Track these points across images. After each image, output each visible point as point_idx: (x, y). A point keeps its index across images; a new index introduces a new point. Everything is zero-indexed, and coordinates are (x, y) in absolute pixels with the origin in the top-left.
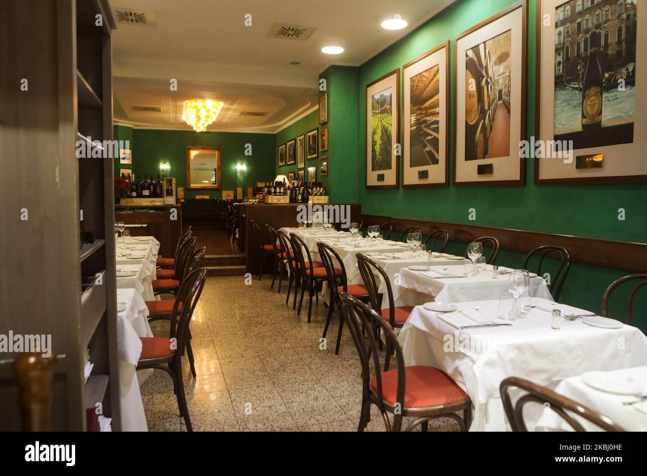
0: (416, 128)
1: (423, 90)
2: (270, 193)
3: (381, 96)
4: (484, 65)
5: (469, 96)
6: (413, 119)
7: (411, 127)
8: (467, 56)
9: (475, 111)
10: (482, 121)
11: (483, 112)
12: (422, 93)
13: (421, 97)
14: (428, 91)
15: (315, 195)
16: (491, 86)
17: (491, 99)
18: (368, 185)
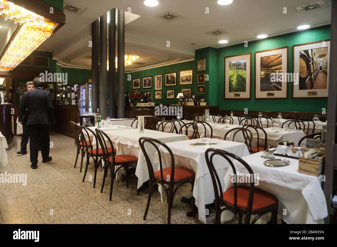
0: (265, 77)
1: (270, 62)
2: (188, 101)
3: (236, 62)
4: (311, 57)
5: (301, 67)
6: (263, 73)
7: (261, 76)
8: (300, 53)
9: (305, 73)
10: (310, 76)
11: (310, 74)
12: (270, 64)
13: (268, 65)
14: (274, 63)
15: (202, 102)
16: (315, 65)
17: (315, 69)
18: (226, 98)
